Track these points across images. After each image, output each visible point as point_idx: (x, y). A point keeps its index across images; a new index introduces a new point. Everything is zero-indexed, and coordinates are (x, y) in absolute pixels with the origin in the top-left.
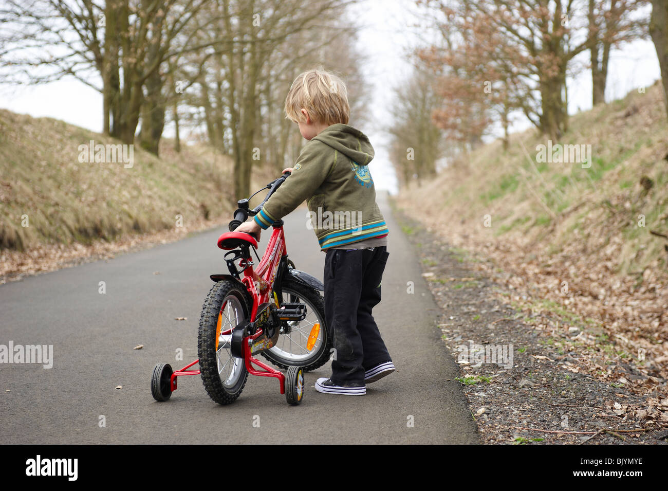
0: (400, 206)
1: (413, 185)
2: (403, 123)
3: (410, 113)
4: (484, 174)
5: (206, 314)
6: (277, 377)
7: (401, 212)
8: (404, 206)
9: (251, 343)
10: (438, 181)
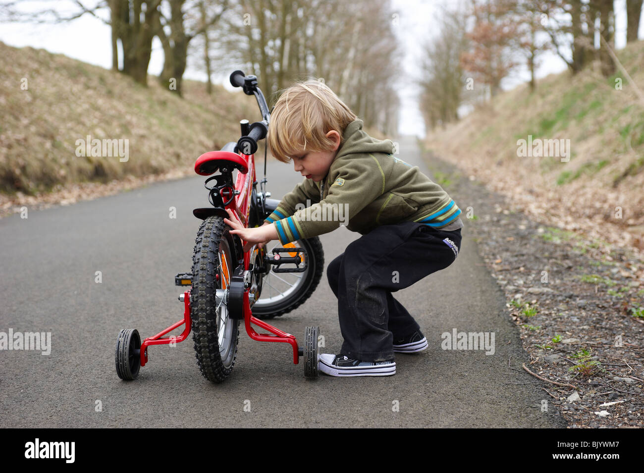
0: (429, 147)
1: (438, 129)
2: (430, 76)
3: (436, 68)
4: (514, 114)
5: (201, 260)
6: (289, 342)
7: (430, 153)
8: (432, 147)
9: (253, 299)
10: (461, 125)
